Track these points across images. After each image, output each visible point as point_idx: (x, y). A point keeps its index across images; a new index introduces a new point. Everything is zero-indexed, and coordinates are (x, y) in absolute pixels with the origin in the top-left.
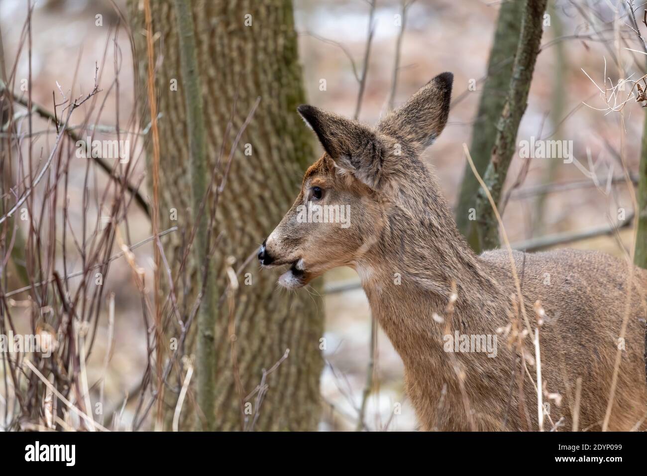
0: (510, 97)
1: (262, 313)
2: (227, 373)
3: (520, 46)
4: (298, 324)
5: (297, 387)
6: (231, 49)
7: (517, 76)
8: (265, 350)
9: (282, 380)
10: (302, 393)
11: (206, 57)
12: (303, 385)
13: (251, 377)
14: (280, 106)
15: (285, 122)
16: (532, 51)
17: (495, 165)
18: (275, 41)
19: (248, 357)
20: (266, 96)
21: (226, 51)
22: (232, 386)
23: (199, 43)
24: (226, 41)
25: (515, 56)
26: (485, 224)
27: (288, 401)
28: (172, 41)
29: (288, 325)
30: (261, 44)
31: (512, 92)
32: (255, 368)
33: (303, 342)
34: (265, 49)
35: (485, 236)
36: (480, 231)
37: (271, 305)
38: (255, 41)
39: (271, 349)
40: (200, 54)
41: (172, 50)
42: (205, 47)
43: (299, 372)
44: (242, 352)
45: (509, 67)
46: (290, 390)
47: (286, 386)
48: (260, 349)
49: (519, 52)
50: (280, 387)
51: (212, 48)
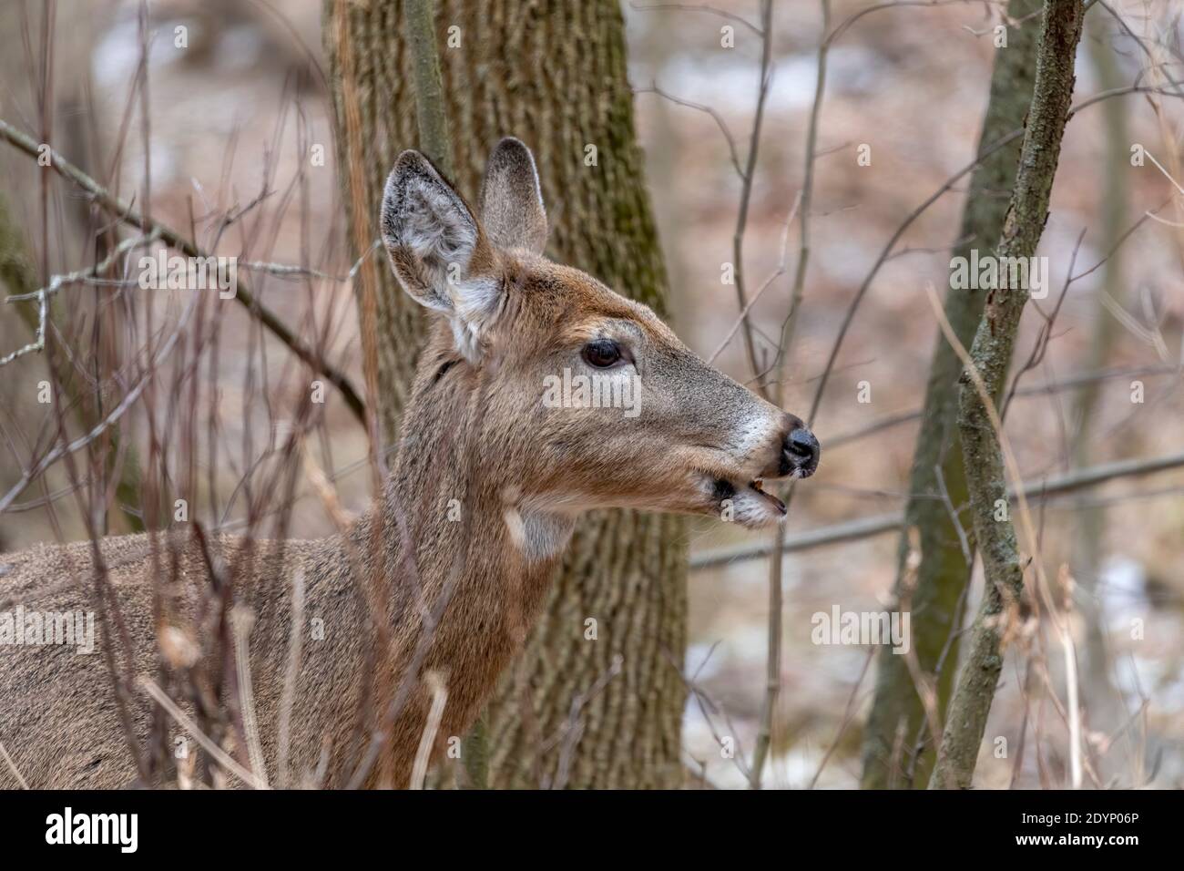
0: (1016, 200)
1: (574, 599)
2: (512, 708)
3: (1035, 107)
4: (638, 619)
5: (639, 732)
6: (512, 121)
7: (1029, 161)
8: (580, 665)
9: (612, 720)
10: (648, 744)
11: (468, 135)
12: (650, 729)
13: (554, 711)
14: (602, 223)
15: (610, 251)
16: (1056, 113)
17: (992, 322)
18: (593, 105)
19: (549, 679)
20: (577, 205)
21: (505, 123)
22: (520, 731)
23: (456, 110)
24: (502, 107)
25: (1025, 126)
26: (975, 430)
27: (623, 757)
28: (405, 108)
29: (622, 617)
30: (568, 110)
31: (1021, 191)
32: (563, 699)
33: (649, 652)
34: (574, 121)
35: (974, 452)
36: (966, 443)
37: (591, 584)
38: (556, 104)
39: (590, 663)
40: (457, 129)
41: (406, 124)
42: (466, 118)
43: (643, 704)
44: (540, 670)
45: (1015, 146)
46: (628, 736)
47: (618, 729)
48: (571, 665)
49: (1031, 120)
50: (609, 734)
51: (479, 120)
